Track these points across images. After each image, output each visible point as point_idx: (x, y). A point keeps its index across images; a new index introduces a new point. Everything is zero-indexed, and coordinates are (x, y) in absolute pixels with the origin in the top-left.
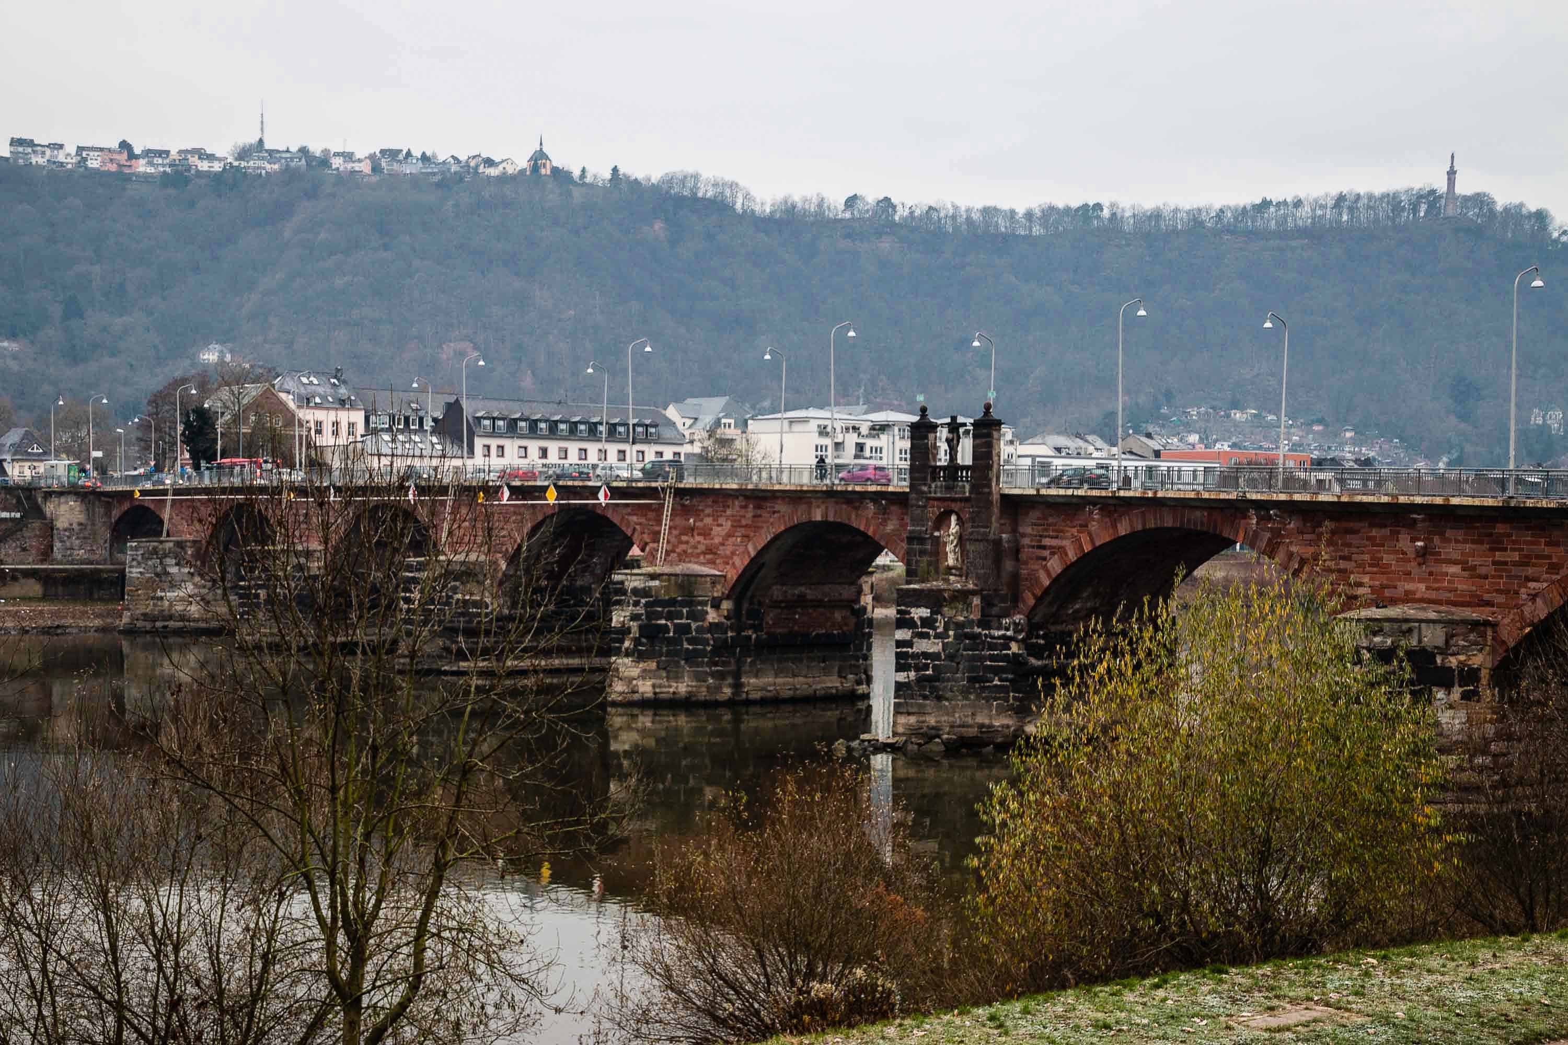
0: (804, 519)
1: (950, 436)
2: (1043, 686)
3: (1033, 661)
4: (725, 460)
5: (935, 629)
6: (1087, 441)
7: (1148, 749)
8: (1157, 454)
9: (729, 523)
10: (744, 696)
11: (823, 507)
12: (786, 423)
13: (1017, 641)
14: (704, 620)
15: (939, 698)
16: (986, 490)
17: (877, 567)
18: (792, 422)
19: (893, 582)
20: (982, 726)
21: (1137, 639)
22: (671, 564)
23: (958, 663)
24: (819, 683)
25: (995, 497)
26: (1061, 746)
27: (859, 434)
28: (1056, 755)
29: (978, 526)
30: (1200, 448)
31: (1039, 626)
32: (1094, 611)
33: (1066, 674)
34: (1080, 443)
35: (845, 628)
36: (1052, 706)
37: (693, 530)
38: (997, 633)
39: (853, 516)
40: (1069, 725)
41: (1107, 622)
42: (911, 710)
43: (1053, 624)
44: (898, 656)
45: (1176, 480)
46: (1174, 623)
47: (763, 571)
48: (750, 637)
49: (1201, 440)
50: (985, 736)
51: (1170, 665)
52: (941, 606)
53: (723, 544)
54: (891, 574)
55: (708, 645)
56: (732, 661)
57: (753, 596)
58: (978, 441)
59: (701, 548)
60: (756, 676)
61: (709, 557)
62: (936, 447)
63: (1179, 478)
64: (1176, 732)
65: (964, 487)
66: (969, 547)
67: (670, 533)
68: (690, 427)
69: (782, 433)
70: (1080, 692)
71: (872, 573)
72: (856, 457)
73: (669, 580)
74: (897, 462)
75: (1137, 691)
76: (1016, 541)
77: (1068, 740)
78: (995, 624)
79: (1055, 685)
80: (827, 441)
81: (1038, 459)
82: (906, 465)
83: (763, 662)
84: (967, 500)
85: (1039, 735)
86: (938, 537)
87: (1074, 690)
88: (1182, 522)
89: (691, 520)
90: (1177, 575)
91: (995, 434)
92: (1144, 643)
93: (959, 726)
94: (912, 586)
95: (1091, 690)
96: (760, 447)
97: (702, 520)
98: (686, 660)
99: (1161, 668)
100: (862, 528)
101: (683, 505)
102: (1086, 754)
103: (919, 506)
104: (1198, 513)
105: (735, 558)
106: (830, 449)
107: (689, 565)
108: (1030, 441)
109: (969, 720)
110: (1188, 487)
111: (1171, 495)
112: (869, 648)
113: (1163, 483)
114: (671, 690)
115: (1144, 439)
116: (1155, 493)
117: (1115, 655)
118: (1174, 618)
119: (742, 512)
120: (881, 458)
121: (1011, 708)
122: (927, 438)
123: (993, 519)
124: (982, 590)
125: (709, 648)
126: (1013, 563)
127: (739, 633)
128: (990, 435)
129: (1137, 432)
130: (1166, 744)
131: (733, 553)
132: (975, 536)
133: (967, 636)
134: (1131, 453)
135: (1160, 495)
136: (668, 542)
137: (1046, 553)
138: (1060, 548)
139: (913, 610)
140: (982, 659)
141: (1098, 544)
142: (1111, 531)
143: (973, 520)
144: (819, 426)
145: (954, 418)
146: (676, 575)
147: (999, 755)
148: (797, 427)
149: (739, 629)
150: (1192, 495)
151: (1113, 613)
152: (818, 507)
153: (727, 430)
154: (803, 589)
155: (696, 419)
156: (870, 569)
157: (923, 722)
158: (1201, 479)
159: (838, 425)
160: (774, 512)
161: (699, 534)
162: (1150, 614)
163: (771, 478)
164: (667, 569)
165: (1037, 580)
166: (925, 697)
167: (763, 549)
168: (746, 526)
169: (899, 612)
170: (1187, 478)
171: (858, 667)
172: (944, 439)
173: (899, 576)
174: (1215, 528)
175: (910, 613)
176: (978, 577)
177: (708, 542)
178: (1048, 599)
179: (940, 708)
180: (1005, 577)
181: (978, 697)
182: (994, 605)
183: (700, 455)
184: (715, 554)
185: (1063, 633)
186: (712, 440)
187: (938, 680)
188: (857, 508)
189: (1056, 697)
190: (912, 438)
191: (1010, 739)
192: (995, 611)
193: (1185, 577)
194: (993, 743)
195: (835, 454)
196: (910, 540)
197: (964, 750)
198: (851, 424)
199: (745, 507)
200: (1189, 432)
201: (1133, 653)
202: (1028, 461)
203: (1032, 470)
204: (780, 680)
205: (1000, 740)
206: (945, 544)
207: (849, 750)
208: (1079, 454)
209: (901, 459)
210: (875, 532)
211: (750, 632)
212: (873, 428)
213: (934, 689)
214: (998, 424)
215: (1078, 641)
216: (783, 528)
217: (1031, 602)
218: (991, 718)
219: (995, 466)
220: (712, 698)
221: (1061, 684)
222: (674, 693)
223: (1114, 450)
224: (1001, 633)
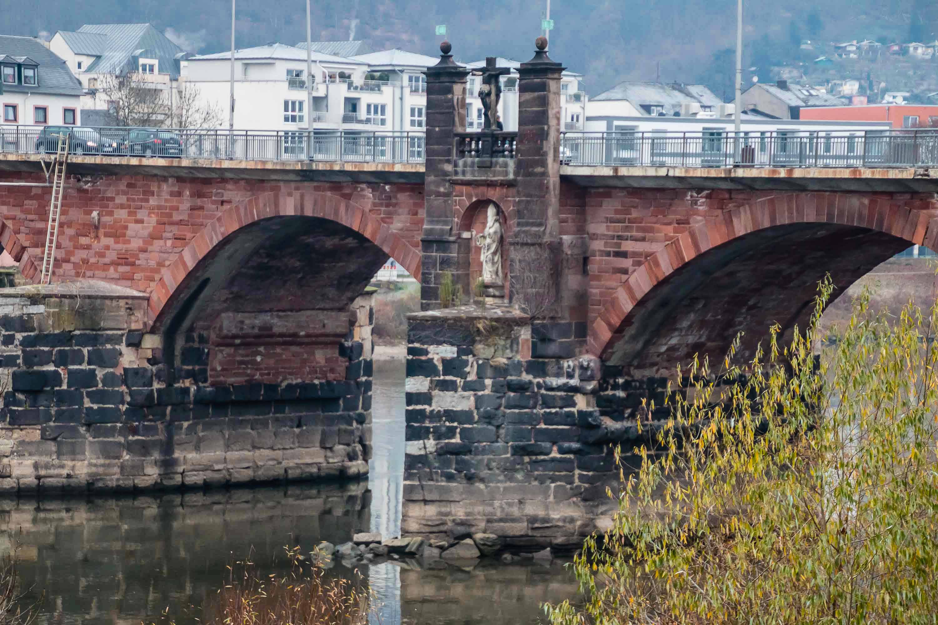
0: (269, 212)
1: (486, 88)
2: (621, 458)
3: (609, 424)
4: (145, 122)
5: (464, 375)
6: (688, 95)
7: (779, 552)
8: (795, 113)
9: (154, 219)
10: (178, 479)
11: (297, 194)
12: (239, 66)
13: (585, 393)
14: (115, 365)
15: (470, 478)
16: (539, 170)
17: (378, 285)
18: (248, 64)
19: (401, 306)
20: (533, 520)
21: (761, 390)
22: (64, 279)
23: (498, 427)
24: (293, 457)
25: (553, 181)
26: (649, 548)
27: (350, 85)
28: (642, 562)
29: (527, 224)
30: (860, 102)
31: (616, 371)
32: (698, 347)
33: (655, 441)
34: (679, 97)
35: (331, 376)
36: (635, 489)
37: (97, 228)
38: (555, 382)
39: (342, 209)
40: (662, 517)
41: (715, 364)
42: (428, 498)
43: (638, 367)
44: (411, 416)
45: (821, 152)
46: (817, 366)
47: (207, 291)
48: (186, 391)
49: (862, 90)
50: (537, 534)
51: (811, 428)
52: (473, 342)
53: (144, 251)
54: (398, 295)
55: (123, 403)
56: (160, 426)
57: (191, 329)
58: (528, 96)
59: (111, 256)
60: (197, 448)
61: (121, 269)
62: (464, 105)
63: (827, 149)
64: (821, 528)
65: (506, 165)
66: (515, 254)
67: (61, 233)
68: (89, 70)
69: (232, 81)
70: (678, 469)
71: (371, 293)
72: (346, 119)
73: (60, 305)
74: (407, 127)
75: (761, 466)
76: (584, 247)
77: (660, 539)
78: (552, 368)
79: (641, 458)
80: (301, 95)
81: (616, 123)
82: (420, 132)
83: (207, 427)
84: (510, 184)
85: (616, 532)
86: (469, 240)
87: (668, 465)
88: (830, 215)
89: (95, 214)
90: (820, 293)
91: (552, 85)
92: (771, 394)
93: (501, 520)
94: (430, 313)
95: (694, 463)
96: (200, 103)
97: (111, 214)
98: (88, 425)
99: (797, 432)
100: (355, 228)
101: (81, 190)
102: (686, 561)
103: (439, 194)
104: (855, 202)
105: (163, 270)
106: (306, 106)
107: (92, 282)
108: (603, 96)
109: (515, 511)
110: (843, 163)
111: (814, 173)
112: (367, 406)
113: (802, 157)
114: (65, 472)
115: (775, 90)
116: (791, 171)
117: (728, 411)
118: (817, 358)
119: (174, 201)
120: (383, 122)
121: (576, 492)
122: (450, 91)
123: (550, 212)
124: (533, 318)
125: (124, 408)
126: (579, 277)
127: (170, 385)
128: (543, 87)
129: (765, 79)
130: (805, 545)
131: (161, 264)
132: (523, 238)
133: (511, 387)
134: (755, 111)
135: (797, 173)
136: (58, 247)
137: (627, 263)
138: (647, 255)
139: (432, 348)
140: (533, 420)
141: (704, 248)
142: (724, 229)
143: (519, 214)
144: (289, 72)
145: (491, 61)
146: (72, 297)
147: (559, 562)
148: (254, 73)
149: (171, 379)
150: (846, 174)
151: (724, 350)
152: (290, 195)
153: (148, 77)
154: (266, 318)
155: (98, 57)
156: (368, 288)
157: (448, 514)
158: (859, 150)
159: (318, 71)
160: (222, 203)
161: (106, 235)
162: (781, 353)
163: (217, 149)
164: (57, 288)
165: (614, 303)
166: (450, 478)
167: (205, 258)
168: (180, 223)
169: (411, 351)
170: (839, 148)
171: (352, 432)
172: (476, 93)
173: (412, 298)
174: (881, 222)
175: (426, 353)
176: (527, 299)
177: (119, 246)
178: (631, 331)
179: (471, 493)
180: (567, 300)
181: (528, 476)
182: (551, 340)
183: (106, 114)
184: (133, 264)
185: (652, 381)
186: (124, 92)
187: (470, 452)
188: (347, 197)
189: (642, 476)
190: (429, 91)
191: (575, 539)
192: (553, 348)
193: (832, 298)
194: (550, 545)
195: (315, 114)
196: (427, 244)
197: (507, 556)
198: (337, 69)
199: (179, 194)
200: (844, 78)
201: (755, 409)
202: (602, 126)
203: (607, 139)
204: (234, 455)
205: (560, 540)
206: (479, 249)
207: (337, 557)
208: (677, 114)
209: (413, 123)
210: (374, 233)
211: (187, 383)
212: (370, 76)
213: (462, 466)
214: (557, 69)
215: (674, 393)
216: (235, 227)
217: (606, 335)
218: (547, 508)
219: (553, 134)
220: (129, 483)
221: (649, 456)
222: (69, 476)
223: (730, 108)
224: (562, 381)
